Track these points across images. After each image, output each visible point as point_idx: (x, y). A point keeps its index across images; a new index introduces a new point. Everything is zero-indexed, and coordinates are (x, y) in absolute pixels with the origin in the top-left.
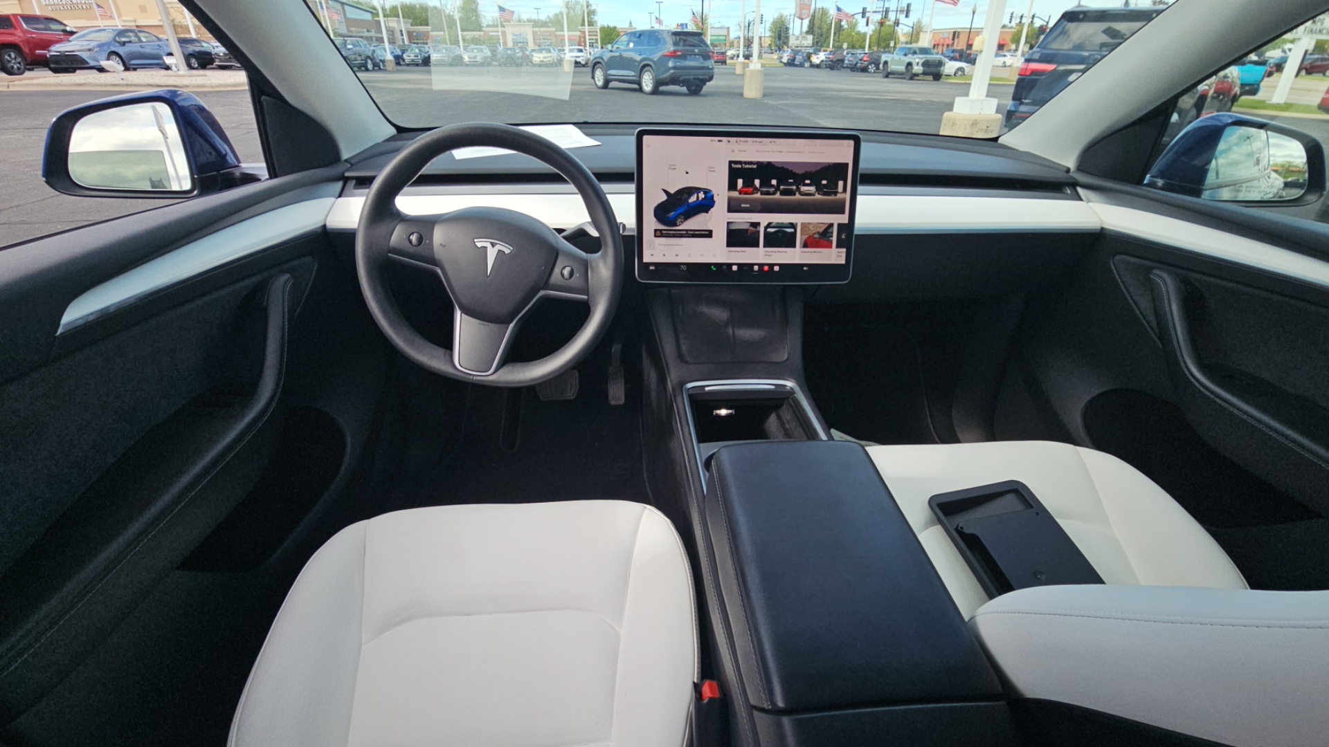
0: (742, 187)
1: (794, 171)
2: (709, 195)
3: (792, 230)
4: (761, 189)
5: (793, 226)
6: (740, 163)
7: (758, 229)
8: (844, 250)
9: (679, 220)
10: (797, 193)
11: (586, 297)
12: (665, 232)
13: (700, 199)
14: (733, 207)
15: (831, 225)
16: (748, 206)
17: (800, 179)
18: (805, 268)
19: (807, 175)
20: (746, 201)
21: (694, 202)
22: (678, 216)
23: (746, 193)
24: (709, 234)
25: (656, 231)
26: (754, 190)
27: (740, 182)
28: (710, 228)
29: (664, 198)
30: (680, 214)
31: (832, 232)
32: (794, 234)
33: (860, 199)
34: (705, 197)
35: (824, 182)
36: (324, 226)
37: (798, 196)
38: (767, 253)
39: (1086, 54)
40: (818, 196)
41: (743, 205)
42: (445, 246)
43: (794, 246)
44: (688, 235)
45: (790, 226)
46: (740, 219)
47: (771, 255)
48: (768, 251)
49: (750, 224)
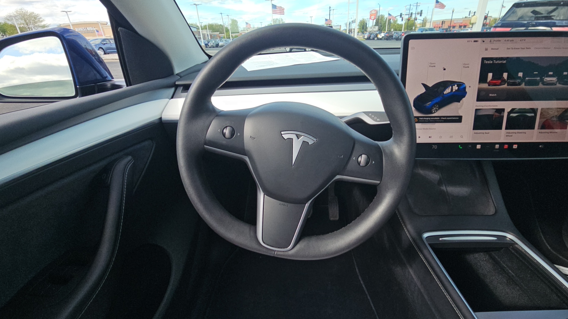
0: (492, 80)
1: (539, 64)
2: (462, 87)
3: (533, 115)
4: (508, 81)
5: (534, 111)
6: (492, 59)
7: (502, 115)
9: (435, 109)
10: (540, 83)
11: (378, 182)
12: (422, 119)
13: (454, 91)
14: (482, 97)
16: (496, 95)
17: (544, 72)
18: (540, 146)
19: (550, 68)
20: (493, 91)
21: (449, 93)
22: (433, 106)
23: (495, 85)
24: (458, 119)
26: (502, 82)
27: (490, 75)
28: (461, 115)
29: (423, 90)
30: (436, 103)
32: (534, 118)
34: (458, 89)
35: (565, 73)
36: (161, 118)
37: (541, 86)
38: (507, 134)
40: (558, 85)
41: (490, 95)
42: (254, 138)
43: (533, 128)
44: (441, 121)
45: (531, 111)
46: (487, 106)
47: (511, 136)
48: (509, 133)
49: (495, 110)
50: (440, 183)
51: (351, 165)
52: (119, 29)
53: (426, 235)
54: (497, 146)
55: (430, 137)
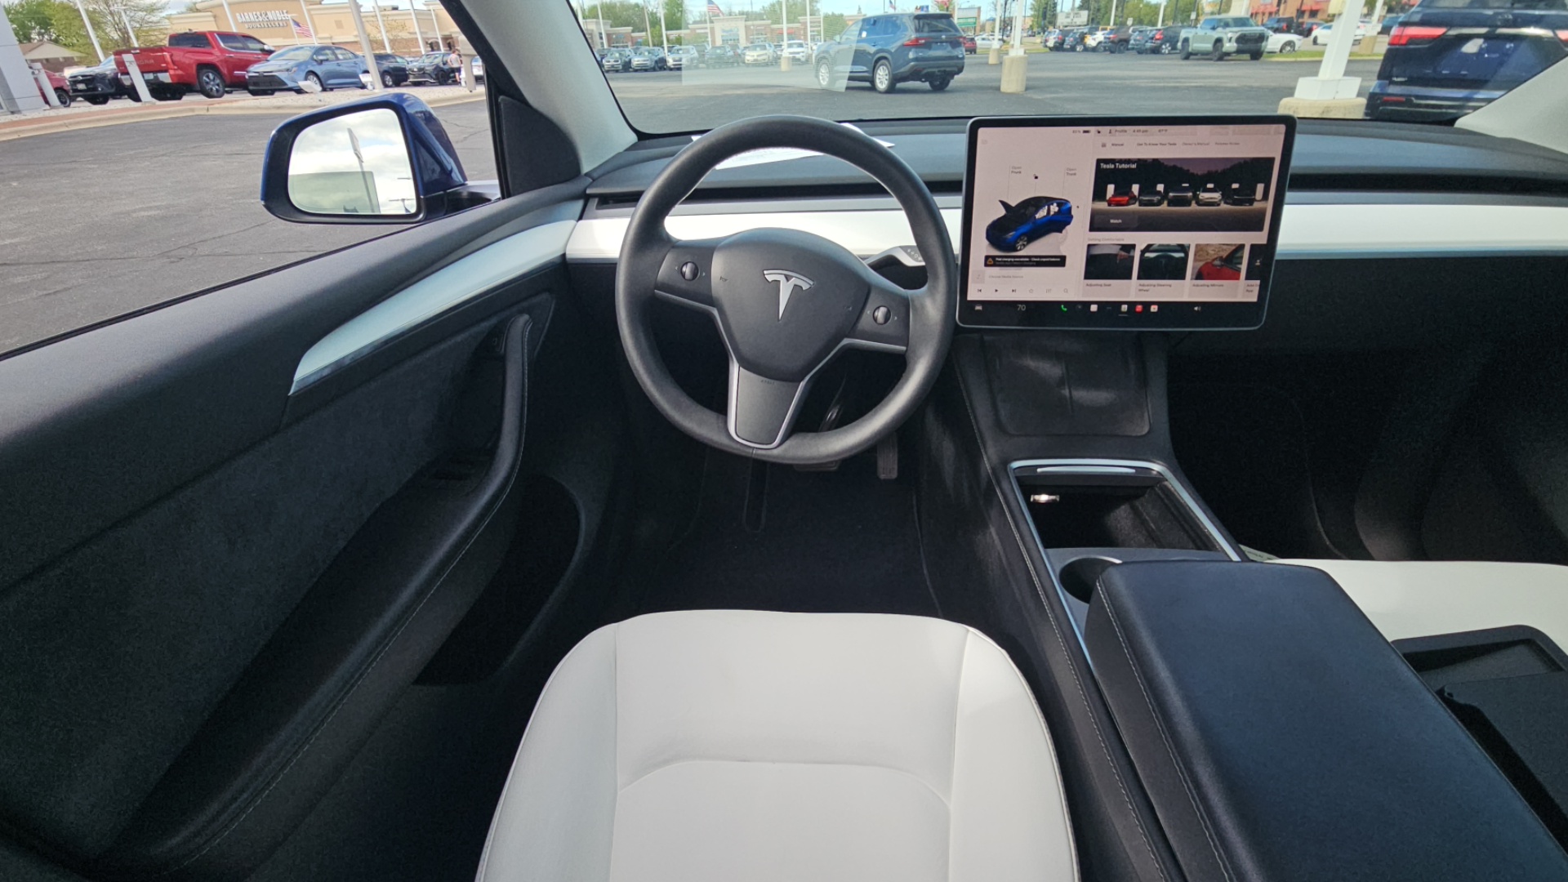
0: (1114, 196)
1: (1192, 171)
2: (1064, 208)
3: (1182, 255)
4: (1141, 198)
5: (1183, 248)
6: (1112, 161)
7: (1131, 254)
8: (1258, 282)
9: (1021, 243)
10: (1193, 202)
11: (904, 348)
12: (1000, 259)
13: (1052, 213)
14: (1098, 223)
15: (1241, 247)
16: (1120, 221)
17: (1198, 183)
18: (1196, 309)
19: (1210, 176)
20: (1116, 215)
21: (1044, 216)
22: (1019, 238)
23: (1119, 204)
24: (1060, 261)
25: (987, 258)
26: (1130, 199)
27: (1111, 188)
28: (1064, 254)
29: (1002, 212)
30: (1024, 234)
31: (1242, 257)
32: (1185, 260)
33: (1288, 211)
34: (1059, 210)
35: (1235, 186)
36: (564, 255)
37: (1194, 207)
38: (1141, 288)
39: (1490, 12)
40: (1224, 206)
41: (1112, 221)
42: (726, 280)
43: (1183, 277)
44: (1031, 263)
45: (1179, 248)
46: (1106, 240)
47: (1147, 291)
48: (1143, 285)
49: (1120, 247)
50: (1061, 382)
51: (865, 322)
52: (501, 98)
53: (1016, 464)
54: (1124, 308)
55: (1015, 291)
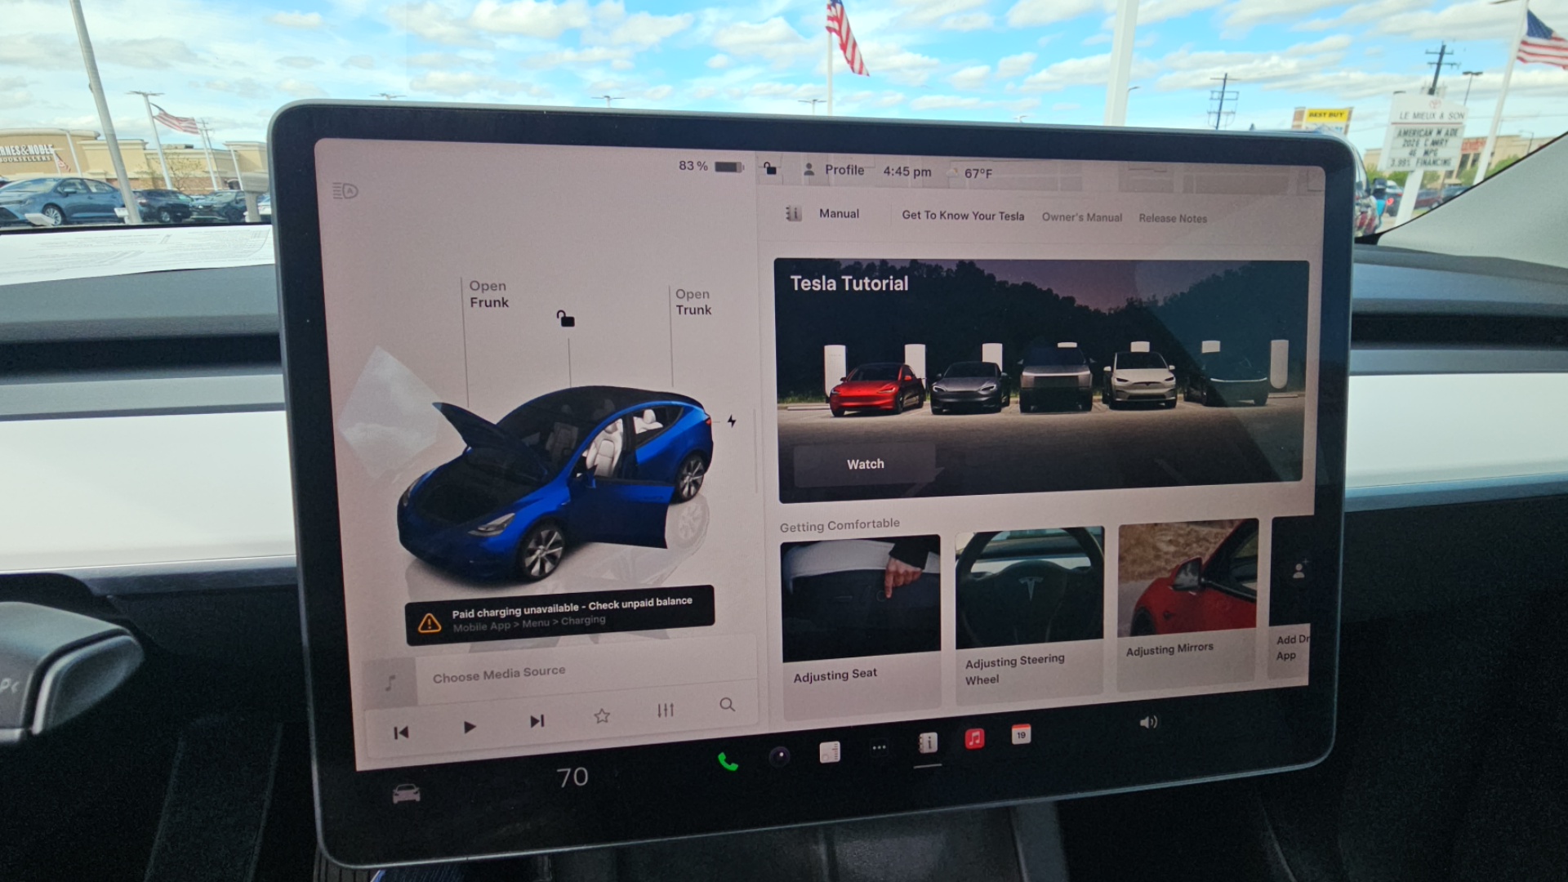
0: (847, 382)
1: (1080, 301)
2: (684, 425)
3: (1084, 562)
4: (935, 387)
5: (1084, 541)
6: (828, 267)
7: (929, 568)
8: (1305, 629)
9: (540, 552)
10: (1097, 397)
12: (467, 615)
13: (641, 442)
14: (808, 473)
15: (1248, 528)
16: (880, 464)
17: (1105, 339)
18: (1145, 723)
19: (1134, 320)
20: (867, 445)
21: (616, 458)
22: (530, 534)
23: (868, 409)
24: (694, 607)
25: (414, 612)
26: (902, 391)
27: (835, 358)
29: (454, 446)
30: (547, 521)
31: (1254, 558)
32: (1095, 575)
34: (666, 433)
35: (1211, 346)
37: (1100, 412)
38: (974, 673)
40: (1186, 409)
41: (853, 465)
43: (1095, 631)
44: (589, 621)
45: (1072, 542)
46: (841, 526)
47: (993, 680)
48: (980, 665)
49: (891, 546)
55: (534, 721)
